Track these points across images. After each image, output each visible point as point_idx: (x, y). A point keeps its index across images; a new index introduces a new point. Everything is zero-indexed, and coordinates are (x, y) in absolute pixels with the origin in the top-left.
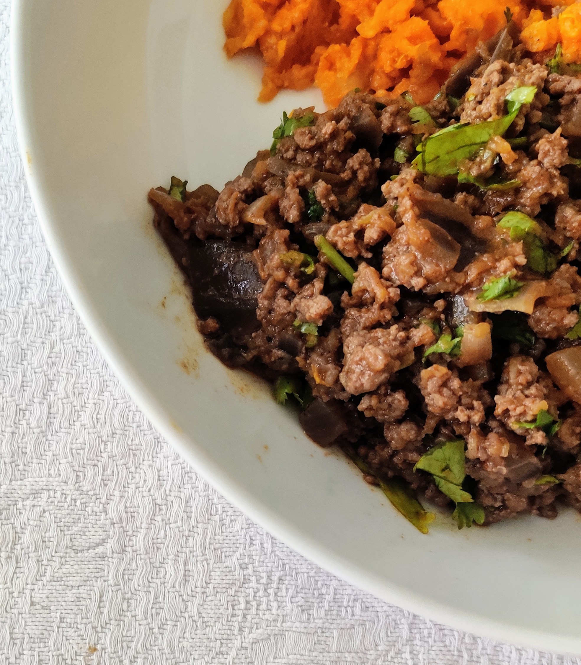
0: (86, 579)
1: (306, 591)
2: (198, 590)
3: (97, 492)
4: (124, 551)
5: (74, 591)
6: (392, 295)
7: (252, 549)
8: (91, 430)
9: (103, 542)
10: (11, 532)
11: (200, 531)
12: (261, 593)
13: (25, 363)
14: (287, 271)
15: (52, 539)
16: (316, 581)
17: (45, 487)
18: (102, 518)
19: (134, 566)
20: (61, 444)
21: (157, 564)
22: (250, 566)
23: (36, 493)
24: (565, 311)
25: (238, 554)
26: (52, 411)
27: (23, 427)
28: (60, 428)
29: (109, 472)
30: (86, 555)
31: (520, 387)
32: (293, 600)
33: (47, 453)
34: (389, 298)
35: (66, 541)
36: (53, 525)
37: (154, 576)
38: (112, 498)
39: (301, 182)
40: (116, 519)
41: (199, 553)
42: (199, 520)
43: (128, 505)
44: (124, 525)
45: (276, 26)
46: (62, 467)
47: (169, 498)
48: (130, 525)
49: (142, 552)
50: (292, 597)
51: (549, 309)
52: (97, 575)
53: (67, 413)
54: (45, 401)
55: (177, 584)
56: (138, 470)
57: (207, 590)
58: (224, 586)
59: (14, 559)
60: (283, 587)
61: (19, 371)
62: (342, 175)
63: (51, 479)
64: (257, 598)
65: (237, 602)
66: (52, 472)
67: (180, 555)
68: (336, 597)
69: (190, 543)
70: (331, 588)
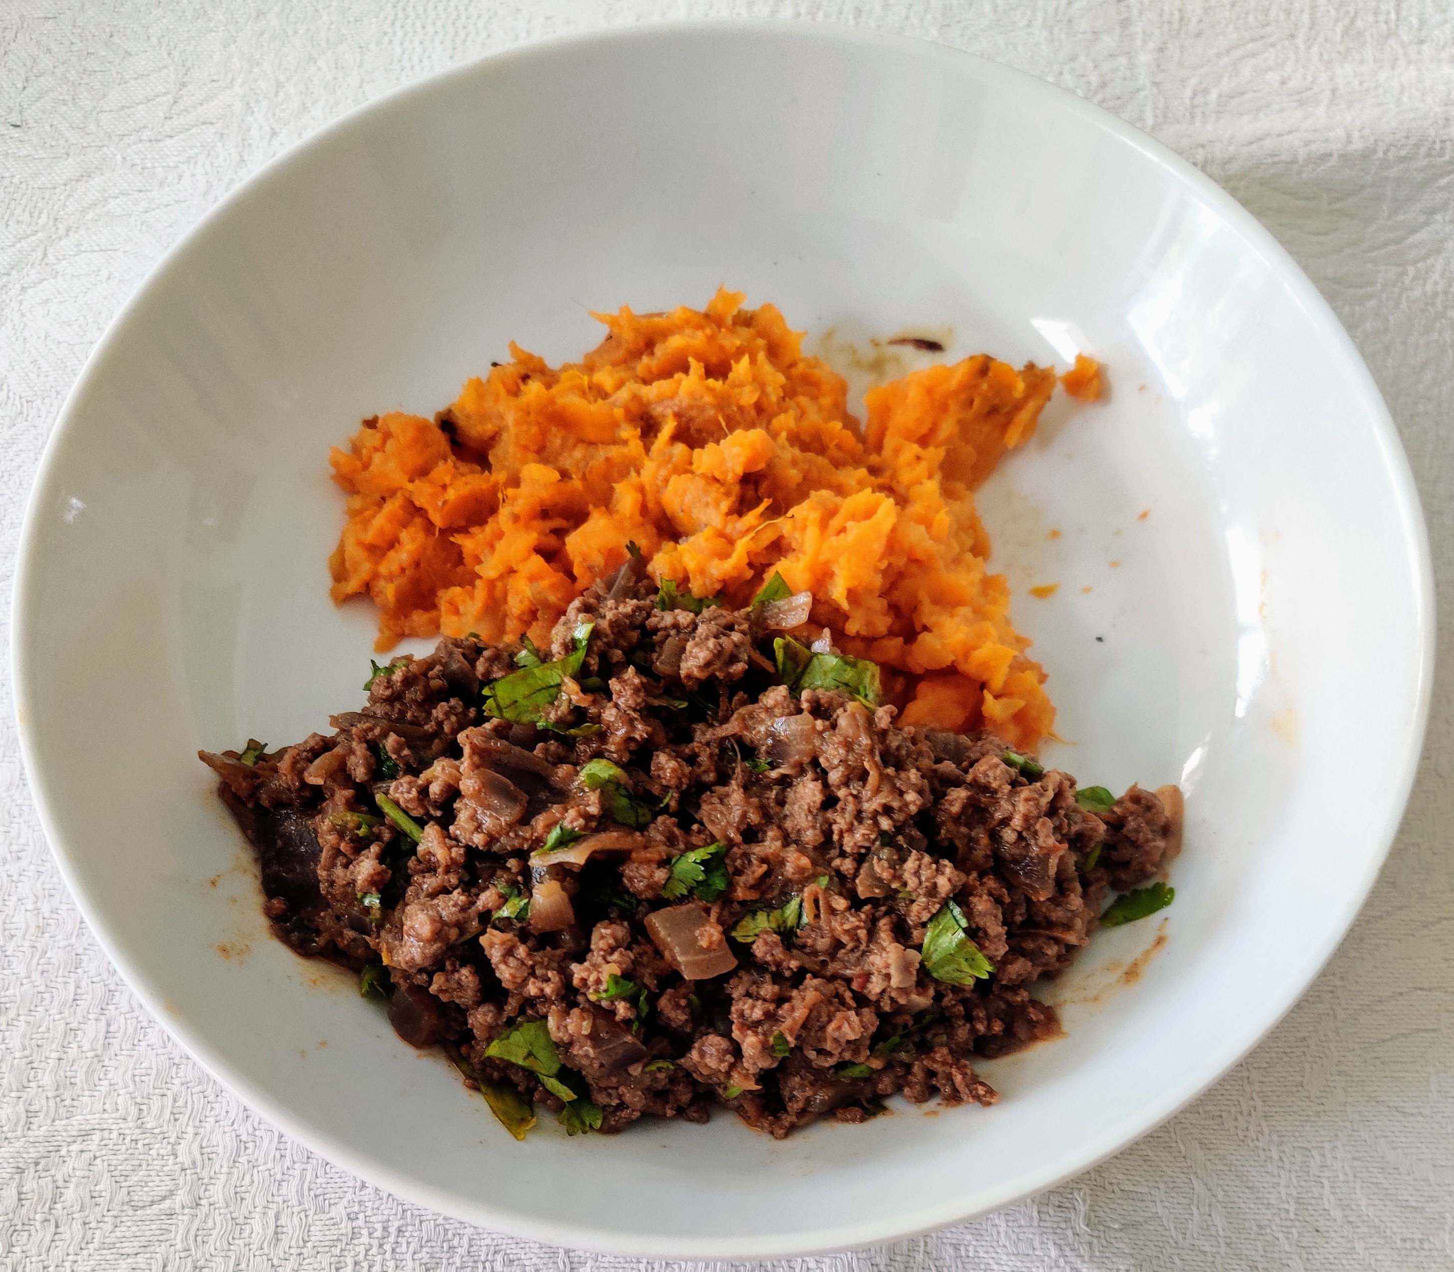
0: (146, 1244)
1: (434, 1244)
2: (293, 1251)
3: (165, 1129)
4: (198, 1205)
5: (130, 1260)
6: (453, 855)
7: (363, 1193)
8: (160, 1051)
9: (171, 1193)
10: (50, 1186)
11: (297, 1173)
12: (374, 1251)
13: (79, 971)
14: (341, 834)
15: (103, 1194)
16: (446, 1230)
17: (97, 1127)
18: (170, 1162)
19: (210, 1224)
20: (122, 1070)
21: (241, 1220)
22: (361, 1216)
23: (85, 1135)
24: (654, 866)
25: (345, 1201)
26: (112, 1029)
27: (73, 1052)
28: (121, 1050)
29: (180, 1103)
30: (148, 1212)
31: (602, 953)
32: (416, 1257)
33: (102, 1083)
34: (451, 859)
35: (122, 1195)
36: (106, 1175)
37: (237, 1236)
38: (185, 1136)
39: (370, 736)
40: (188, 1163)
41: (295, 1202)
42: (296, 1159)
43: (204, 1144)
44: (198, 1170)
45: (383, 569)
46: (120, 1100)
47: (257, 1133)
48: (207, 1169)
49: (220, 1205)
50: (415, 1253)
51: (636, 865)
52: (161, 1238)
53: (131, 1029)
54: (102, 1017)
55: (265, 1245)
56: (219, 1099)
57: (305, 1251)
58: (327, 1243)
59: (53, 1222)
60: (403, 1241)
61: (72, 981)
62: (426, 727)
63: (106, 1116)
64: (369, 1258)
65: (343, 1265)
66: (107, 1107)
67: (271, 1206)
68: (472, 1249)
69: (283, 1191)
70: (466, 1238)
